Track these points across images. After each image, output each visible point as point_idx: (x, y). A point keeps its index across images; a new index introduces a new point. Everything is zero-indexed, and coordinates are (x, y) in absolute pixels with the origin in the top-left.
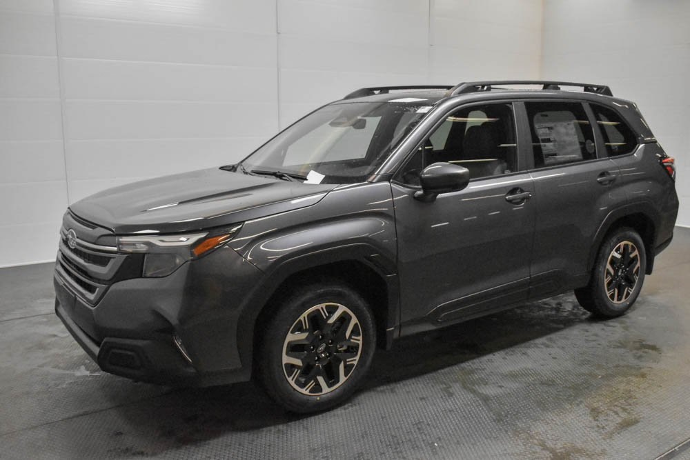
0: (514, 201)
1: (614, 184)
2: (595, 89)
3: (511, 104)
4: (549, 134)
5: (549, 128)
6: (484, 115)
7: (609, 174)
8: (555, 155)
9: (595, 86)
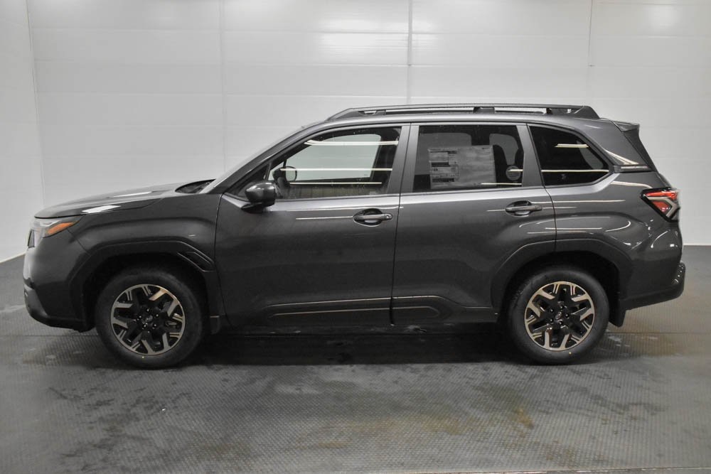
0: (366, 221)
1: (536, 215)
2: (569, 111)
3: (400, 127)
4: (448, 159)
5: (449, 152)
6: (379, 137)
7: (530, 204)
8: (452, 180)
9: (570, 107)
